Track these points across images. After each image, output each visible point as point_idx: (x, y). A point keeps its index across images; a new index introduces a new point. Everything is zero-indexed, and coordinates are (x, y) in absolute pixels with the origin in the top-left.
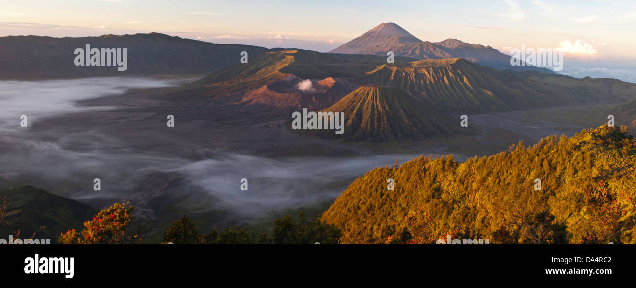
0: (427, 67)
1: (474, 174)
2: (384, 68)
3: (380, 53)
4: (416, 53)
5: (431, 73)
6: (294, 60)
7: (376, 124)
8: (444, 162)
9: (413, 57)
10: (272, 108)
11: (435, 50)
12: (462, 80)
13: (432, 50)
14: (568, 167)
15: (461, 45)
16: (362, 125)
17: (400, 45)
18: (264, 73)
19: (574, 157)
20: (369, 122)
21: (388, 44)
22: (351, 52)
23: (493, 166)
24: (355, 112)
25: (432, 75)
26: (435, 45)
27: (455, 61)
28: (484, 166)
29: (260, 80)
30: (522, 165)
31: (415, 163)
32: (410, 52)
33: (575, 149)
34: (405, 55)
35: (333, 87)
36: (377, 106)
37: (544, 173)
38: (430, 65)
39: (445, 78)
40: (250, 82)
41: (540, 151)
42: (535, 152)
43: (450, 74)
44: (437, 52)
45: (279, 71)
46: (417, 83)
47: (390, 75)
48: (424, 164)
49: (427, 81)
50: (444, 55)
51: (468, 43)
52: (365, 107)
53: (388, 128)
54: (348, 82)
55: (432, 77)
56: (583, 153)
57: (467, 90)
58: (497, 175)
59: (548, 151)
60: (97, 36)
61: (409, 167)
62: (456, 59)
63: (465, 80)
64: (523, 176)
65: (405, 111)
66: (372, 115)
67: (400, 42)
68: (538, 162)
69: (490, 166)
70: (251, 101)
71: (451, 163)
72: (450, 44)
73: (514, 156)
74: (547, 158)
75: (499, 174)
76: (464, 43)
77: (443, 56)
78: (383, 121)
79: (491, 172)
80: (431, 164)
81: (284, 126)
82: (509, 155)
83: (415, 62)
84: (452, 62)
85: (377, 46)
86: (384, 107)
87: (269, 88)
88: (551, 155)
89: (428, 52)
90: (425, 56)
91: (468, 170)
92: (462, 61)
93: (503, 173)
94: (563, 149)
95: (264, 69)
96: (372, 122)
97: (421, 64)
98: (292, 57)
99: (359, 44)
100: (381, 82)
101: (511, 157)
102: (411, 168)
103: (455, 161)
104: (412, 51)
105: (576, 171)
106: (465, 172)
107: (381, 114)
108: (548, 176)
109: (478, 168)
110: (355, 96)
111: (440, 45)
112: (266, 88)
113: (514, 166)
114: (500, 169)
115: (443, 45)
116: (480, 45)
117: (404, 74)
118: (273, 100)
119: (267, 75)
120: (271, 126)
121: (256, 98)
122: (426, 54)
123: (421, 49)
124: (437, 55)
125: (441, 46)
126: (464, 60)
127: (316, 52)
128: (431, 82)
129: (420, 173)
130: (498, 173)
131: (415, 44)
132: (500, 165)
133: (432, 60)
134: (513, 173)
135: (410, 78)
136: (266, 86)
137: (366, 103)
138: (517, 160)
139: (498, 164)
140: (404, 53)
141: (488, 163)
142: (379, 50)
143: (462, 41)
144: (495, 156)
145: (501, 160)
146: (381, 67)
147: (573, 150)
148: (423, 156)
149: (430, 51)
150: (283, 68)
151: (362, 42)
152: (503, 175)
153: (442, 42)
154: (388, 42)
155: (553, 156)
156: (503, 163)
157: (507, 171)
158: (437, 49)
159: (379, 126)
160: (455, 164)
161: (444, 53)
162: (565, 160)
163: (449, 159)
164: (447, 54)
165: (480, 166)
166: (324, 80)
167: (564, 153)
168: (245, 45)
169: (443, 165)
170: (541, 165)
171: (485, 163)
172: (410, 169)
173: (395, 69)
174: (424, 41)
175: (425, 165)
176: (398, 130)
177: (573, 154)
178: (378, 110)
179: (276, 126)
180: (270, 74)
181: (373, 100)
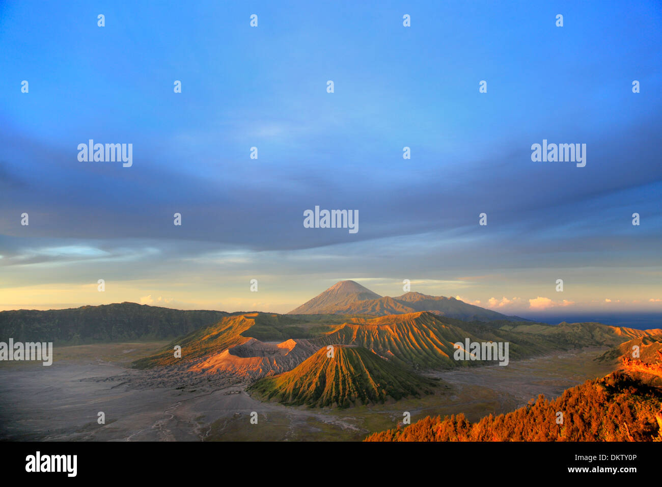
0: (390, 323)
1: (493, 435)
2: (346, 327)
3: (339, 312)
4: (377, 309)
5: (394, 329)
6: (254, 323)
7: (341, 387)
8: (455, 423)
9: (373, 313)
10: (234, 374)
11: (396, 304)
12: (428, 336)
13: (392, 305)
14: (604, 422)
15: (422, 299)
16: (326, 389)
17: (360, 302)
18: (225, 337)
19: (610, 410)
20: (334, 386)
21: (347, 302)
22: (310, 312)
23: (513, 426)
24: (318, 375)
25: (397, 331)
26: (395, 300)
27: (419, 315)
28: (502, 425)
29: (222, 345)
30: (549, 423)
31: (421, 426)
32: (370, 309)
33: (608, 401)
34: (366, 312)
35: (294, 349)
36: (341, 367)
37: (578, 430)
38: (393, 321)
39: (410, 333)
40: (212, 348)
41: (566, 405)
42: (561, 406)
43: (415, 329)
44: (398, 307)
45: (240, 335)
46: (381, 341)
47: (351, 335)
48: (431, 427)
49: (392, 338)
50: (406, 310)
51: (430, 296)
52: (329, 369)
53: (354, 391)
54: (309, 344)
55: (396, 334)
56: (619, 404)
57: (435, 344)
58: (520, 436)
59: (576, 405)
60: (77, 308)
61: (414, 431)
62: (419, 313)
63: (432, 334)
64: (553, 435)
65: (371, 372)
66: (336, 378)
67: (359, 299)
68: (567, 418)
69: (510, 425)
70: (213, 366)
71: (464, 424)
72: (410, 298)
73: (536, 413)
74: (577, 412)
75: (523, 434)
76: (425, 296)
77: (404, 311)
78: (349, 384)
79: (513, 432)
80: (440, 426)
81: (246, 393)
82: (530, 412)
83: (377, 318)
84: (416, 317)
85: (336, 305)
86: (349, 369)
87: (231, 352)
88: (581, 409)
89: (389, 307)
90: (385, 312)
91: (484, 432)
92: (427, 314)
93: (528, 432)
94: (594, 401)
95: (225, 334)
96: (337, 385)
97: (384, 320)
98: (253, 320)
99: (318, 303)
100: (343, 342)
101: (533, 413)
102: (417, 432)
103: (468, 422)
104: (372, 308)
105: (616, 427)
106: (482, 434)
107: (346, 376)
108: (583, 434)
109: (496, 428)
110: (318, 357)
111: (400, 299)
112: (228, 352)
113: (539, 423)
114: (523, 428)
115: (404, 299)
116: (442, 297)
117: (366, 332)
118: (234, 366)
119: (229, 340)
120: (233, 393)
121: (218, 364)
122: (387, 310)
123: (382, 305)
124: (398, 310)
125: (402, 300)
126: (429, 313)
127: (276, 314)
128: (395, 340)
129: (429, 437)
130: (521, 433)
131: (375, 301)
132: (522, 423)
133: (394, 316)
134: (540, 432)
135: (373, 336)
136: (227, 351)
137: (330, 365)
138: (540, 417)
139: (520, 423)
140: (365, 311)
141: (507, 422)
142: (337, 308)
143: (423, 293)
144: (514, 414)
145: (522, 417)
146: (343, 326)
147: (606, 402)
148: (429, 418)
149: (391, 307)
150: (245, 331)
151: (320, 302)
152: (528, 435)
153: (403, 297)
154: (346, 300)
155: (584, 410)
156: (525, 421)
157: (532, 430)
158: (398, 304)
159: (344, 389)
160: (468, 425)
161: (405, 307)
162: (599, 413)
163: (460, 420)
164: (409, 309)
165: (498, 425)
166: (285, 342)
167: (596, 405)
168: (208, 311)
169: (455, 427)
170: (572, 421)
171: (503, 421)
172: (416, 434)
173: (357, 327)
174: (384, 296)
175: (433, 427)
176: (365, 393)
177: (607, 406)
178: (342, 372)
179: (237, 392)
180: (231, 339)
181: (337, 362)
